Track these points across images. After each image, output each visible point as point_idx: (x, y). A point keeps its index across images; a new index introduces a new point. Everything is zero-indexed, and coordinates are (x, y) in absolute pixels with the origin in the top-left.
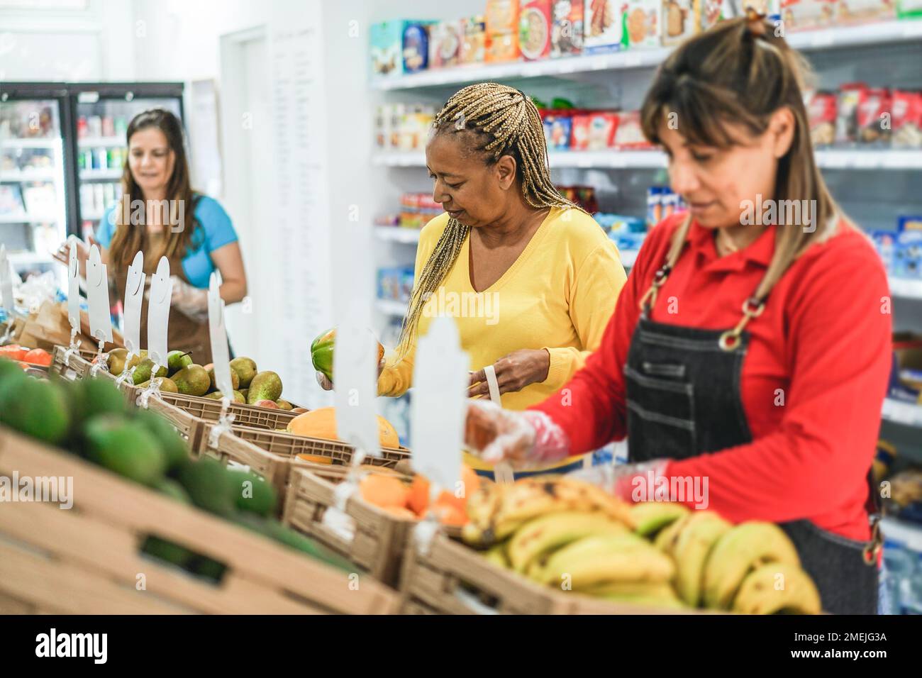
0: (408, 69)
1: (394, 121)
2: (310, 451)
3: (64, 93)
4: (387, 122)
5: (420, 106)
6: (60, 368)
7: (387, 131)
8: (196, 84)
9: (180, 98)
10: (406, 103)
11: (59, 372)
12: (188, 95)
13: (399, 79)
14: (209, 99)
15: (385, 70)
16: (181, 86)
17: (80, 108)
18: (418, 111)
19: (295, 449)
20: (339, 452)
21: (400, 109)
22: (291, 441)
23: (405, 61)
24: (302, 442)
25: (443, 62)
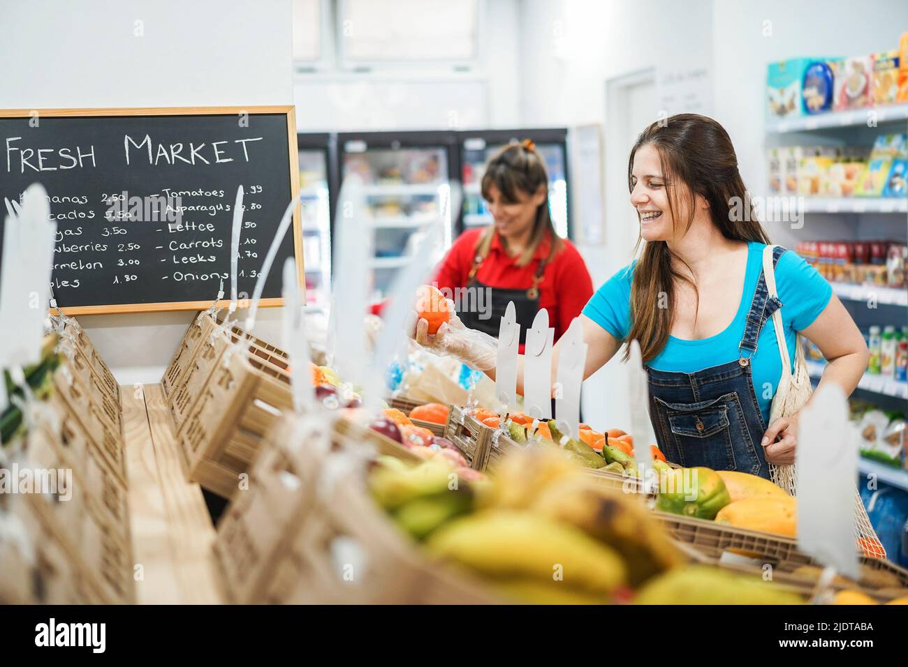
0: (808, 110)
1: (791, 166)
2: (740, 545)
3: (451, 140)
4: (783, 166)
5: (820, 149)
6: (455, 428)
7: (783, 174)
8: (581, 129)
9: (563, 144)
10: (805, 145)
11: (454, 432)
12: (573, 141)
13: (798, 120)
14: (594, 145)
15: (782, 111)
16: (564, 132)
17: (468, 156)
18: (818, 154)
19: (724, 542)
20: (774, 548)
21: (798, 153)
22: (719, 533)
23: (805, 102)
24: (730, 535)
25: (849, 102)
